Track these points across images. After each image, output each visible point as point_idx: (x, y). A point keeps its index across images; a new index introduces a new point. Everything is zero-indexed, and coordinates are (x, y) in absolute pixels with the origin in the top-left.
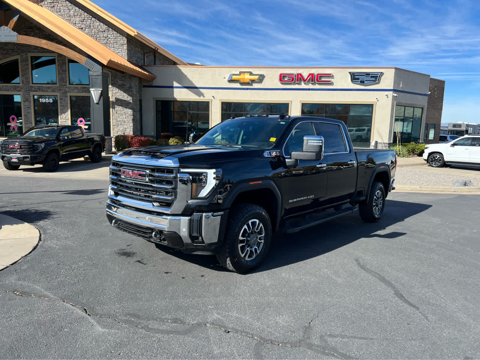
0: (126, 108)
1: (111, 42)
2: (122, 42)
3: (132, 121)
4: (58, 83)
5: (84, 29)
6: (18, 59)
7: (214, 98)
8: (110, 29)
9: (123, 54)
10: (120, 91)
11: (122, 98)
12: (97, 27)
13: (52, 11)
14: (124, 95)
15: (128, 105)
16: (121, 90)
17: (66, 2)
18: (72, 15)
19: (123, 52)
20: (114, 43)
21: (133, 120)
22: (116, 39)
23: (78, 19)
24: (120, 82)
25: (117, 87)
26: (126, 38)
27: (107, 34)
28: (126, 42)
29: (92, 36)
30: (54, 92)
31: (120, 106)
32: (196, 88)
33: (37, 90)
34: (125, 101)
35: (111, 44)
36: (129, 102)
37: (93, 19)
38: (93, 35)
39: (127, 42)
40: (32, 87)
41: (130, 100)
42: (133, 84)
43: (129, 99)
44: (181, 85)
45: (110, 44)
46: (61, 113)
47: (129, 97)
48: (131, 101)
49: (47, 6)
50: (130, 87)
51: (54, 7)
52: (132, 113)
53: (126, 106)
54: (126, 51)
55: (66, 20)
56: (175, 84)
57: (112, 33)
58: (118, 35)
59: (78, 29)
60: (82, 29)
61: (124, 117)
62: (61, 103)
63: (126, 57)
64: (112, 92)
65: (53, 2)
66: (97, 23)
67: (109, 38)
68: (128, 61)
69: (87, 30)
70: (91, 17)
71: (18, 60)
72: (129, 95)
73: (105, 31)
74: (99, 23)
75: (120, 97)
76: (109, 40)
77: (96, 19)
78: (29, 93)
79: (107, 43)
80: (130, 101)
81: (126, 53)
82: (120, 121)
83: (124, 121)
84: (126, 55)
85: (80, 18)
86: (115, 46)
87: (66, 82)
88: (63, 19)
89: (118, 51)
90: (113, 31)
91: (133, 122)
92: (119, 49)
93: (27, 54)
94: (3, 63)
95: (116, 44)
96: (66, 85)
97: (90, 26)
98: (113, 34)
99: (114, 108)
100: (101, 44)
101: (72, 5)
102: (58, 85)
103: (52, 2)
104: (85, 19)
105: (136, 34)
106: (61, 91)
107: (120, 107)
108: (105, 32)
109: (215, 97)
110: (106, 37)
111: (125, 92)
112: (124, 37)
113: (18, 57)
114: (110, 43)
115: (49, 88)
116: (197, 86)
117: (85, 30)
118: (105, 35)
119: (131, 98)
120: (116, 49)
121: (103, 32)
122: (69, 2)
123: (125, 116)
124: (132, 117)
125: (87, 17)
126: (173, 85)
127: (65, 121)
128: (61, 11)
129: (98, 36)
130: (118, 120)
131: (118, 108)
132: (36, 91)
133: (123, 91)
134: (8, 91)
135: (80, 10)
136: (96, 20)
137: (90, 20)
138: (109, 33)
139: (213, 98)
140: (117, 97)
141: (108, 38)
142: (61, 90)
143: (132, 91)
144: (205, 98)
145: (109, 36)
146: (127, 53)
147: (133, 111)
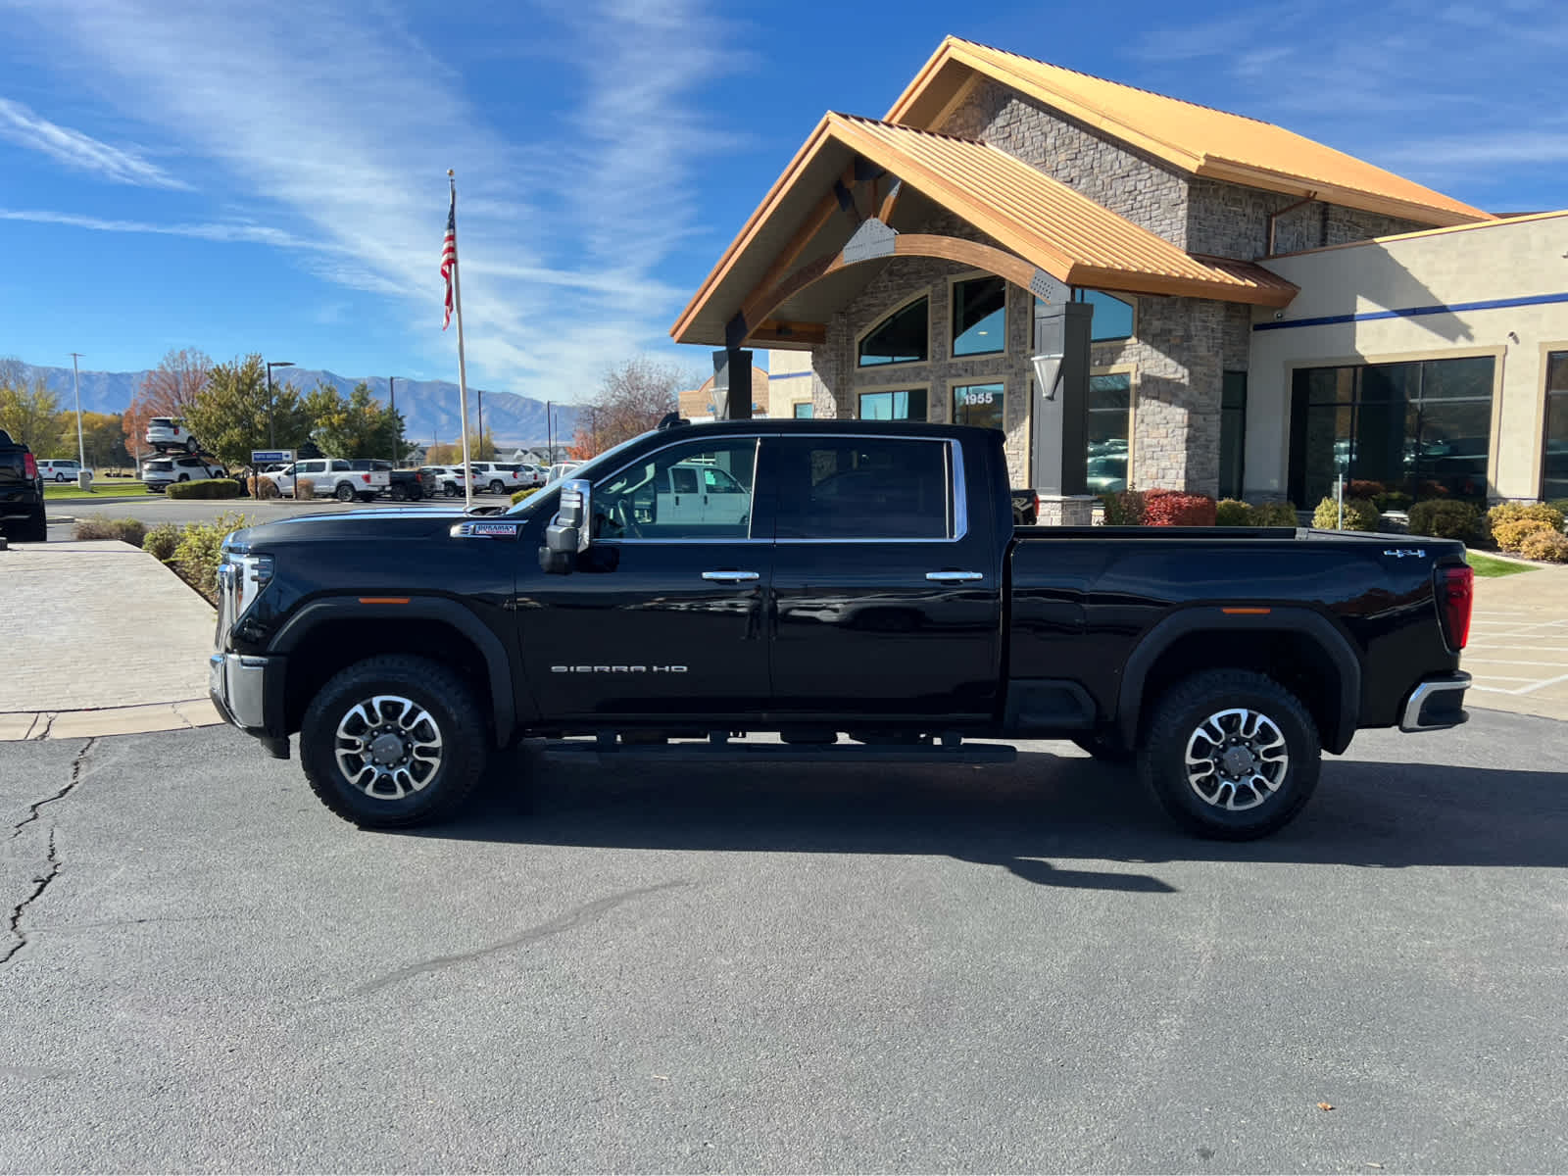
0: (1171, 403)
1: (1144, 204)
2: (1174, 195)
3: (1184, 446)
4: (1006, 351)
5: (1076, 181)
6: (926, 296)
7: (1516, 340)
8: (1144, 164)
9: (1176, 232)
10: (1156, 353)
11: (1159, 375)
12: (1109, 168)
13: (1006, 150)
14: (1165, 365)
15: (1175, 395)
16: (1158, 348)
17: (1038, 114)
18: (1050, 148)
19: (1174, 226)
20: (1151, 206)
21: (1188, 440)
22: (1157, 190)
23: (1063, 157)
24: (1157, 325)
25: (1147, 342)
26: (1186, 180)
27: (1133, 183)
28: (1184, 194)
29: (1094, 196)
30: (996, 374)
31: (1154, 398)
32: (1443, 309)
33: (961, 372)
34: (1168, 381)
35: (1143, 210)
36: (1178, 383)
37: (1102, 146)
38: (1099, 192)
39: (1189, 195)
40: (951, 365)
41: (1183, 377)
42: (1195, 327)
43: (1179, 375)
44: (1385, 306)
45: (1140, 211)
46: (1009, 431)
47: (1180, 368)
48: (1186, 381)
49: (993, 138)
50: (1188, 337)
51: (1010, 135)
52: (1186, 417)
53: (1169, 399)
54: (1185, 222)
55: (1036, 164)
56: (1364, 306)
57: (1147, 176)
58: (1166, 176)
59: (1061, 183)
60: (1072, 181)
61: (1163, 431)
62: (1010, 402)
63: (1184, 243)
64: (1138, 358)
65: (1008, 125)
66: (1112, 155)
67: (1140, 191)
68: (1188, 254)
69: (1083, 181)
70: (1095, 140)
71: (927, 301)
72: (1180, 363)
73: (1130, 174)
74: (1114, 155)
75: (1156, 372)
76: (1139, 198)
77: (1108, 143)
78: (944, 381)
79: (1132, 209)
80: (1182, 381)
81: (1184, 230)
82: (1151, 446)
83: (1162, 446)
84: (1184, 236)
85: (1069, 152)
86: (1154, 214)
87: (1025, 343)
88: (1029, 164)
89: (1159, 229)
90: (1152, 168)
91: (1187, 449)
92: (1163, 223)
93: (945, 279)
94: (899, 312)
95: (1157, 205)
96: (1024, 352)
97: (1092, 168)
98: (1150, 177)
99: (1137, 406)
100: (1117, 214)
101: (1053, 119)
102: (1006, 354)
103: (1005, 124)
104: (1080, 151)
105: (1202, 162)
106: (1013, 370)
107: (1153, 401)
108: (1128, 176)
109: (1519, 337)
110: (1130, 192)
111: (1169, 354)
112: (1181, 181)
113: (927, 290)
114: (1141, 207)
115: (986, 363)
116: (1449, 302)
117: (1079, 184)
118: (1130, 184)
119: (1186, 372)
120: (1157, 223)
121: (1123, 177)
122: (1045, 112)
123: (1165, 430)
124: (1186, 430)
125: (1087, 143)
126: (1356, 310)
127: (1016, 452)
128: (1026, 145)
129: (1110, 193)
130: (1145, 443)
131: (1147, 407)
132: (960, 376)
133: (1164, 353)
134: (903, 381)
135: (1071, 129)
136: (1109, 146)
137: (1092, 152)
138: (1139, 177)
139: (1510, 342)
140: (1147, 372)
141: (1137, 192)
142: (1011, 367)
143: (1188, 349)
144: (1476, 344)
145: (1140, 186)
146: (1189, 230)
147: (1189, 413)
